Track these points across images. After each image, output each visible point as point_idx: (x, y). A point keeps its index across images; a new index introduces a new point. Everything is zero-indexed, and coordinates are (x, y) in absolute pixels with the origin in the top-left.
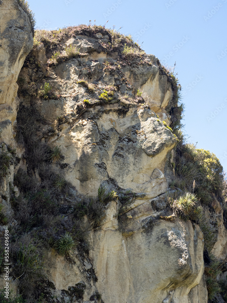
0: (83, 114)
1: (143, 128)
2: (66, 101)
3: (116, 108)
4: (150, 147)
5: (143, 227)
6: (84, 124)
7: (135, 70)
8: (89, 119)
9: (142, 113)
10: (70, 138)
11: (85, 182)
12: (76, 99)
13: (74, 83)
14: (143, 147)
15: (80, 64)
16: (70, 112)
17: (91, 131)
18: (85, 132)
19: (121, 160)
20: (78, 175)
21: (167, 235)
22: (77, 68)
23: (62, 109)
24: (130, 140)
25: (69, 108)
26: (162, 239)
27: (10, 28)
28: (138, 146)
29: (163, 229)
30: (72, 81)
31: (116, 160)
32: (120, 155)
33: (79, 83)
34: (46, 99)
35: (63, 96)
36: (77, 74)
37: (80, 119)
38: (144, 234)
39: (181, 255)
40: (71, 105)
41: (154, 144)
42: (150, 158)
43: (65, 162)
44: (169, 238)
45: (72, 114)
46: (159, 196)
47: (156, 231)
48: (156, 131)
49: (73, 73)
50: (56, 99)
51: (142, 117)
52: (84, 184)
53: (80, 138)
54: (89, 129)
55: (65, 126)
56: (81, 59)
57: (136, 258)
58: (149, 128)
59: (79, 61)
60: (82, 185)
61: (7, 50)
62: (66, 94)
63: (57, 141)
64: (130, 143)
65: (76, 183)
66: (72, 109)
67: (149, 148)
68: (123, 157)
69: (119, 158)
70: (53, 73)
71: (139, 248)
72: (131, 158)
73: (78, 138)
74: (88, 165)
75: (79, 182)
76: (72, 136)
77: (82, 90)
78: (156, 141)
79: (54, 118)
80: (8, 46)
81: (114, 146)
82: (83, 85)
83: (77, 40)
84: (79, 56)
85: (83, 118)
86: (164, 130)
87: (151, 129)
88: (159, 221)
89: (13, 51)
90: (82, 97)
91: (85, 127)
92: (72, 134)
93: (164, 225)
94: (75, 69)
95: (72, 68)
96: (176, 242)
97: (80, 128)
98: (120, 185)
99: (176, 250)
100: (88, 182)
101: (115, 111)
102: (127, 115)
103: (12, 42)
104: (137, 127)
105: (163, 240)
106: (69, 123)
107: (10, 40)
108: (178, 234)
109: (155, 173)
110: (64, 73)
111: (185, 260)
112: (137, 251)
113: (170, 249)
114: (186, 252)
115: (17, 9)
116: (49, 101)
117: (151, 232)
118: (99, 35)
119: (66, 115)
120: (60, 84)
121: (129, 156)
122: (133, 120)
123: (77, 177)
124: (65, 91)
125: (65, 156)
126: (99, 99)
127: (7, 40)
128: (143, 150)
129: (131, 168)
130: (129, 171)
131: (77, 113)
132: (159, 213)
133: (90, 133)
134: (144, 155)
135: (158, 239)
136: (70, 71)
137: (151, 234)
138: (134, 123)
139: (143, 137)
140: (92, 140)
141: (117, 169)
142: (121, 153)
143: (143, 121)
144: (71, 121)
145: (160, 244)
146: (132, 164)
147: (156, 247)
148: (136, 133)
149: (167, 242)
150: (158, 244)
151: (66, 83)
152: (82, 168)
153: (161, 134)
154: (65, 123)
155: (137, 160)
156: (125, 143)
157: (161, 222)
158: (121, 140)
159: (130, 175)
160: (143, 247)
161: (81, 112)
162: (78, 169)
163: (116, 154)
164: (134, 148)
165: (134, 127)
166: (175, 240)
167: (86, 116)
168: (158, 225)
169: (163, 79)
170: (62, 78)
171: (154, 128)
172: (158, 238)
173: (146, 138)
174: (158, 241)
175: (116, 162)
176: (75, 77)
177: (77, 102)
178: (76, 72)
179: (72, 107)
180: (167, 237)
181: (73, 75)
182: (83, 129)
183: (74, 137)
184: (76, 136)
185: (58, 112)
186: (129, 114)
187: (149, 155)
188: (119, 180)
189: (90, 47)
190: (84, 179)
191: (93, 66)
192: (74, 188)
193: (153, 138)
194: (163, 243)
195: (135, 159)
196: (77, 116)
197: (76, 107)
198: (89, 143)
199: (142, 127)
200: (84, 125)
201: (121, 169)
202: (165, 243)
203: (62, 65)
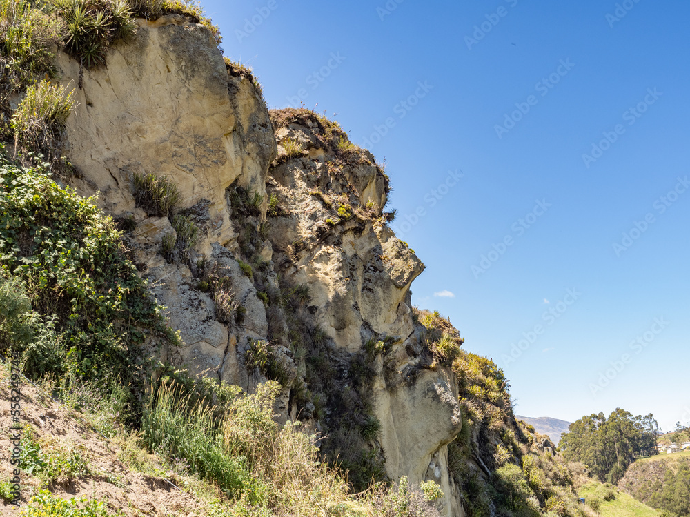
0: (326, 238)
1: (385, 251)
2: (299, 219)
3: (353, 226)
4: (399, 276)
5: (405, 380)
6: (330, 252)
7: (355, 170)
8: (335, 245)
9: (381, 232)
10: (313, 271)
11: (342, 331)
12: (314, 217)
13: (303, 193)
14: (392, 278)
15: (304, 167)
16: (309, 236)
17: (341, 262)
18: (333, 264)
19: (372, 296)
20: (333, 321)
21: (434, 388)
22: (303, 173)
23: (295, 230)
24: (376, 269)
25: (306, 230)
26: (429, 393)
27: (254, 126)
28: (386, 277)
29: (428, 381)
30: (300, 191)
31: (367, 296)
32: (370, 290)
33: (312, 195)
34: (273, 216)
35: (292, 211)
36: (304, 181)
37: (322, 244)
38: (406, 388)
39: (452, 412)
40: (308, 224)
41: (403, 272)
42: (399, 290)
43: (312, 304)
44: (438, 392)
45: (311, 238)
46: (409, 336)
47: (420, 384)
48: (401, 255)
49: (299, 179)
50: (285, 216)
51: (381, 236)
52: (342, 332)
53: (328, 270)
54: (338, 260)
55: (304, 254)
56: (303, 159)
57: (402, 420)
58: (392, 251)
59: (303, 163)
60: (338, 334)
61: (257, 160)
62: (296, 209)
63: (296, 275)
64: (378, 272)
65: (332, 332)
66: (310, 231)
67: (398, 278)
68: (373, 292)
69: (369, 293)
70: (272, 178)
71: (404, 407)
72: (380, 292)
73: (324, 272)
74: (345, 309)
75: (334, 330)
76: (315, 268)
77: (319, 205)
78: (404, 269)
79: (286, 243)
80: (257, 154)
81: (361, 278)
82: (317, 197)
83: (291, 130)
84: (301, 155)
85: (327, 243)
86: (409, 254)
87: (394, 253)
88: (422, 371)
89: (264, 161)
90: (322, 215)
91: (332, 256)
92: (317, 265)
93: (428, 376)
94: (301, 174)
95: (297, 172)
96: (445, 396)
97: (324, 258)
98: (374, 328)
99: (446, 406)
100: (346, 330)
101: (352, 230)
102: (363, 234)
103: (261, 149)
104: (378, 250)
105: (431, 395)
106: (308, 250)
107: (259, 145)
108: (445, 386)
109: (400, 307)
110: (286, 178)
111: (458, 417)
112: (402, 410)
113: (440, 406)
114: (457, 408)
115: (254, 98)
116: (277, 219)
117: (414, 384)
118: (309, 123)
119: (304, 239)
120: (285, 193)
121: (378, 289)
122: (372, 241)
123: (332, 324)
124: (295, 204)
125: (312, 296)
126: (340, 217)
127: (255, 145)
128: (392, 280)
129: (382, 304)
130: (381, 309)
131: (318, 236)
132: (417, 360)
133: (340, 265)
134: (392, 287)
135: (425, 394)
136: (293, 175)
137: (415, 388)
138: (373, 245)
139: (389, 264)
140: (343, 274)
141: (369, 308)
142: (370, 286)
143: (383, 242)
144: (311, 247)
145: (428, 400)
146: (382, 301)
147: (423, 404)
148: (380, 259)
149: (437, 397)
150: (425, 400)
151: (293, 193)
152: (337, 312)
153: (407, 259)
154: (303, 249)
155: (386, 294)
156: (372, 273)
157: (424, 373)
158: (366, 269)
159: (382, 314)
160: (407, 404)
161: (324, 236)
162: (333, 313)
163: (364, 288)
164: (382, 279)
165: (375, 250)
166: (444, 393)
167: (331, 241)
168: (422, 376)
169: (379, 180)
170: (284, 185)
171: (398, 252)
172: (424, 392)
173: (393, 266)
174: (425, 396)
175: (367, 299)
176: (302, 184)
177: (315, 221)
178: (302, 178)
179: (310, 228)
180: (435, 391)
181: (299, 181)
182: (329, 259)
183: (319, 269)
184: (322, 269)
185: (289, 234)
186: (365, 232)
187: (397, 287)
188: (372, 322)
189: (309, 142)
190: (341, 326)
191: (319, 169)
192: (331, 339)
193: (400, 264)
194: (431, 399)
195: (384, 293)
196: (318, 240)
197: (315, 228)
198: (341, 279)
199: (383, 250)
200: (330, 254)
201: (373, 308)
202: (433, 398)
203: (282, 167)
